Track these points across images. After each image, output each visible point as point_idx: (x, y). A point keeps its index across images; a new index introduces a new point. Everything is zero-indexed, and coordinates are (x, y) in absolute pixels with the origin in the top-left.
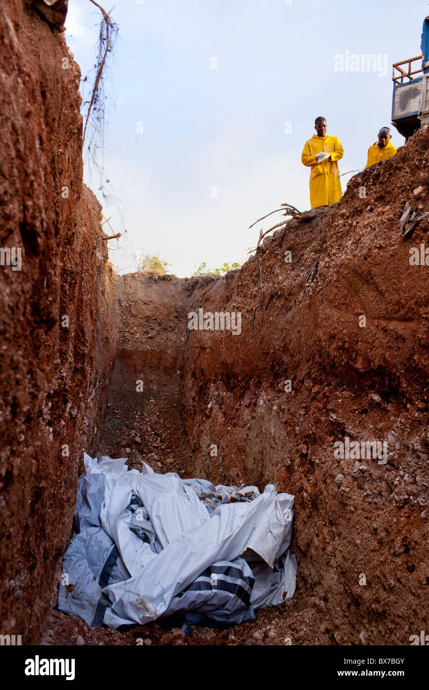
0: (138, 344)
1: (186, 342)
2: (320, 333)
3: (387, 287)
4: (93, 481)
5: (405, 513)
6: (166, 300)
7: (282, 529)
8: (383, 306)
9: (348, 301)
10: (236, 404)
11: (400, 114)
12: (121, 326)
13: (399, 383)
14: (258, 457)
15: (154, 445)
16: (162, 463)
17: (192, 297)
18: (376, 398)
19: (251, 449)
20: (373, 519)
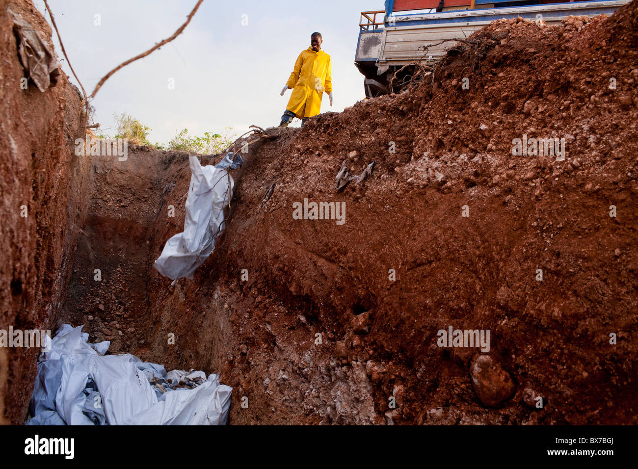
0: (111, 212)
1: (158, 214)
2: (268, 251)
3: (321, 228)
4: (51, 367)
5: (309, 420)
6: (142, 171)
7: (218, 417)
8: (317, 243)
9: (292, 229)
10: (197, 288)
11: (363, 57)
12: (95, 192)
13: (319, 313)
14: (209, 345)
15: (117, 313)
16: (123, 332)
17: (168, 171)
18: (303, 319)
19: (203, 336)
20: (288, 419)
